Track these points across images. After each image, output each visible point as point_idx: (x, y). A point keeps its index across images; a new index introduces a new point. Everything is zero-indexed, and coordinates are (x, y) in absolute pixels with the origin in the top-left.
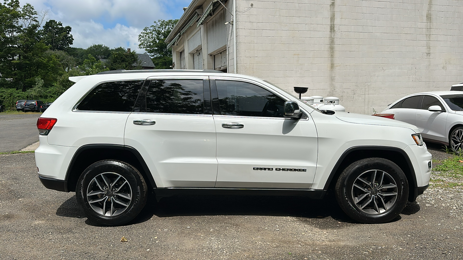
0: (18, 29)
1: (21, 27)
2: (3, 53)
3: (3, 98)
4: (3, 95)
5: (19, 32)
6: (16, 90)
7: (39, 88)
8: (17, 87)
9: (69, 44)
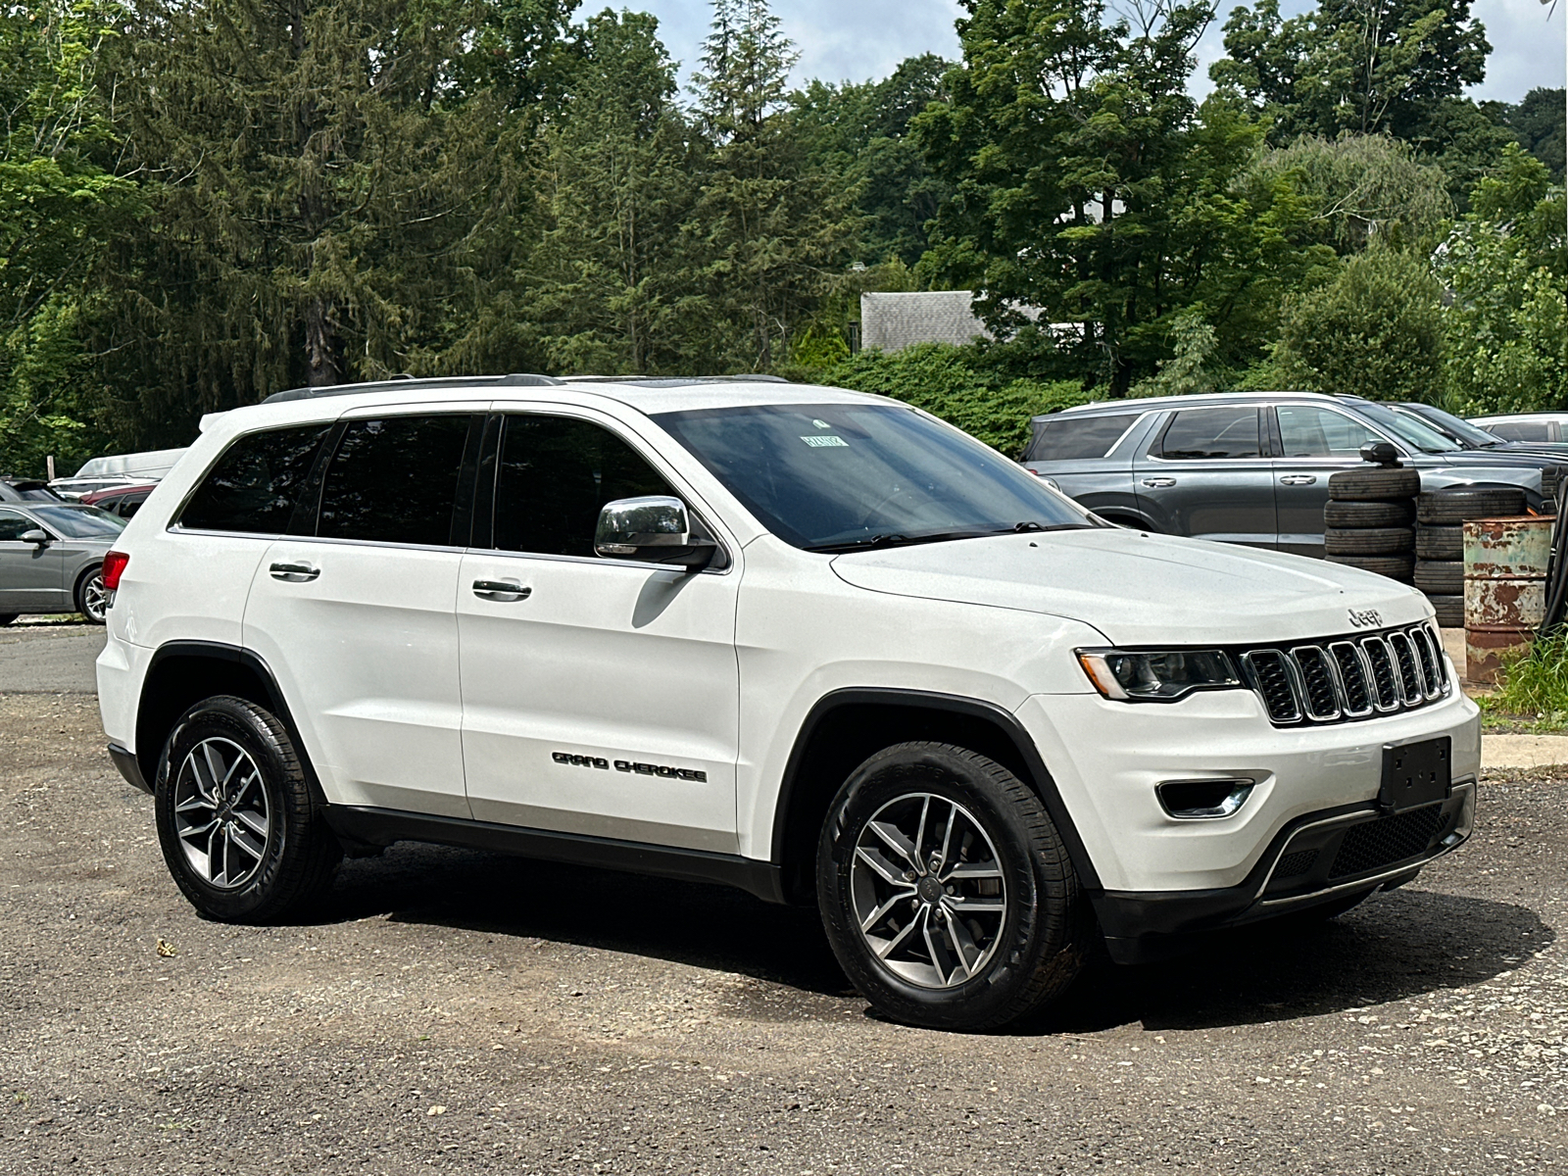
0: (1103, 47)
1: (1121, 32)
2: (1026, 189)
3: (1014, 437)
4: (1020, 417)
5: (1108, 63)
6: (1083, 389)
7: (1188, 374)
8: (1088, 370)
9: (1463, 82)
